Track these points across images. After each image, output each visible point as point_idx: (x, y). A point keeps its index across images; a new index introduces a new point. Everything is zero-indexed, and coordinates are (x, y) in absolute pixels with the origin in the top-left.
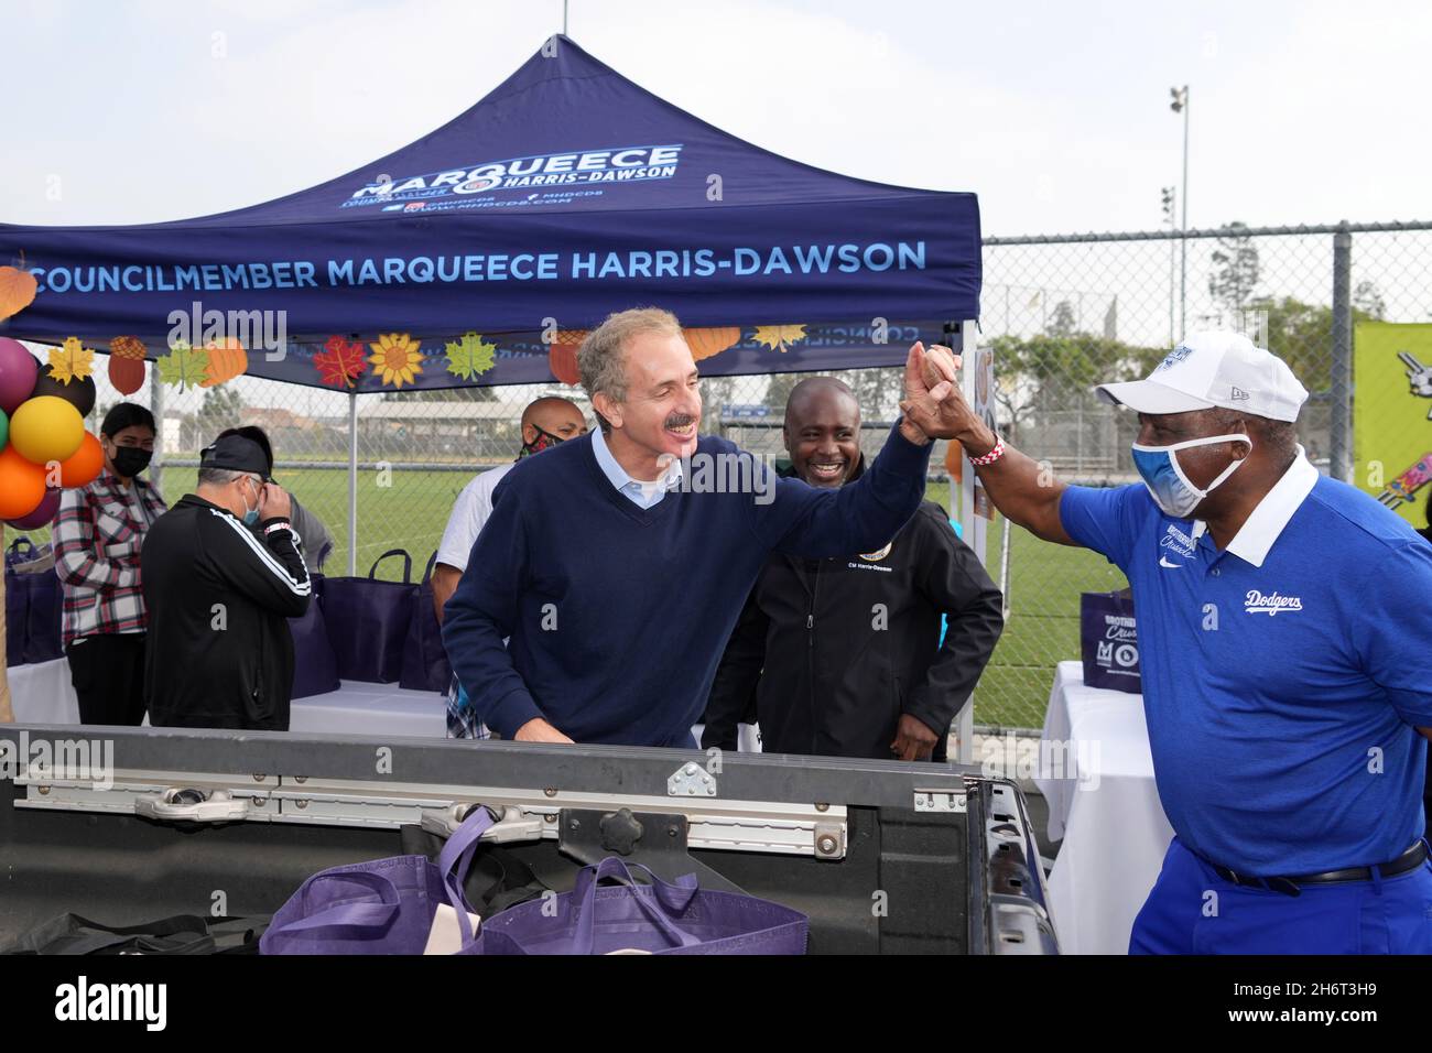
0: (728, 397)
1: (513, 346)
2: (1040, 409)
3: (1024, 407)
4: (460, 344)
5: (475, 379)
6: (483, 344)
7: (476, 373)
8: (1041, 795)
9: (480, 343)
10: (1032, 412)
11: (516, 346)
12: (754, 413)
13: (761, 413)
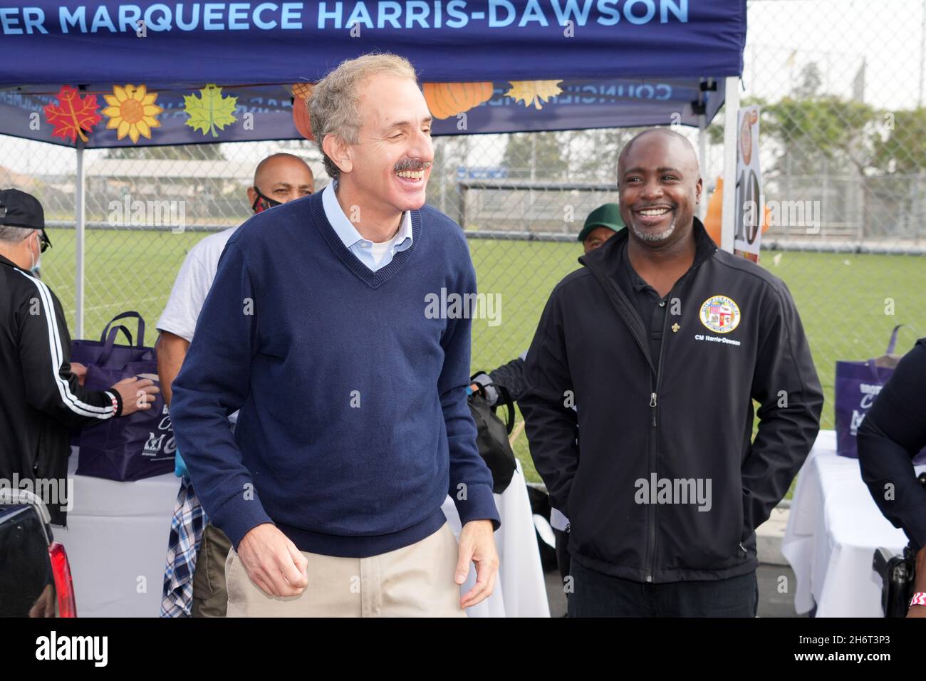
0: (464, 158)
1: (249, 101)
2: (784, 173)
3: (768, 172)
4: (199, 96)
5: (215, 135)
6: (224, 97)
7: (217, 129)
8: (789, 567)
9: (220, 96)
10: (777, 177)
11: (252, 101)
12: (491, 175)
13: (499, 175)
